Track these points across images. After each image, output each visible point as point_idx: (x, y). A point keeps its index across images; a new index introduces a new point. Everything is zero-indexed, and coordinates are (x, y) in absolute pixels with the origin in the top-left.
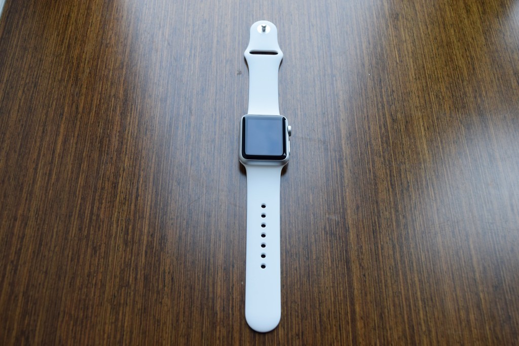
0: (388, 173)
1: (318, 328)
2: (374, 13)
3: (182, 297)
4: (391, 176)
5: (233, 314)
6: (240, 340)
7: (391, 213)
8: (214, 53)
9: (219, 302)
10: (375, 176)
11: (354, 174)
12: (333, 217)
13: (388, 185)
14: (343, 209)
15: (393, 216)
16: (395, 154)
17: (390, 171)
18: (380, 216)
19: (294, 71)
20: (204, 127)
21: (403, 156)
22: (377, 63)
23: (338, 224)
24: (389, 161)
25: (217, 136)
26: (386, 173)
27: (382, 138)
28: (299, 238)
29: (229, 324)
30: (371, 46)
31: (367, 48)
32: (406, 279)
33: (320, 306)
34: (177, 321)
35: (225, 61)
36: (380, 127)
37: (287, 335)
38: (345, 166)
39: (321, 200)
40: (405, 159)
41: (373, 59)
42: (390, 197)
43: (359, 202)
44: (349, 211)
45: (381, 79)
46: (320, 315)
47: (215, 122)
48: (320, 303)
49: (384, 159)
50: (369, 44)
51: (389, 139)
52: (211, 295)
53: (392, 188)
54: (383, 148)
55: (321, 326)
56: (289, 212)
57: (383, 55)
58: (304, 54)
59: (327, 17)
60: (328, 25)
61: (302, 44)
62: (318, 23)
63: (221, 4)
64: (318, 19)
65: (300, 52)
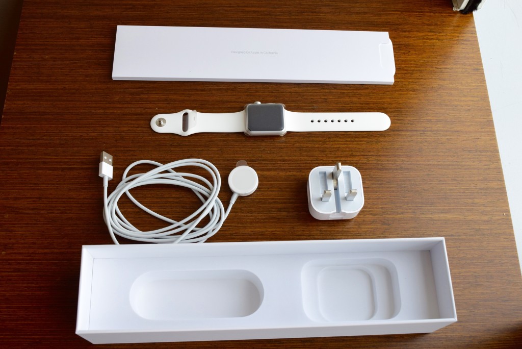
1: (126, 149)
5: (138, 104)
6: (122, 108)
9: (145, 96)
16: (250, 207)
19: (320, 143)
21: (248, 212)
25: (261, 94)
27: (263, 199)
29: (132, 102)
32: (154, 203)
33: (140, 150)
35: (326, 97)
36: (273, 199)
37: (124, 132)
40: (246, 213)
46: (134, 150)
47: (272, 93)
48: (142, 150)
51: (263, 204)
52: (150, 92)
54: (255, 199)
55: (128, 150)
58: (338, 150)
59: (378, 169)
60: (369, 169)
61: (347, 149)
62: (371, 162)
63: (381, 94)
64: (375, 162)
65: (339, 147)
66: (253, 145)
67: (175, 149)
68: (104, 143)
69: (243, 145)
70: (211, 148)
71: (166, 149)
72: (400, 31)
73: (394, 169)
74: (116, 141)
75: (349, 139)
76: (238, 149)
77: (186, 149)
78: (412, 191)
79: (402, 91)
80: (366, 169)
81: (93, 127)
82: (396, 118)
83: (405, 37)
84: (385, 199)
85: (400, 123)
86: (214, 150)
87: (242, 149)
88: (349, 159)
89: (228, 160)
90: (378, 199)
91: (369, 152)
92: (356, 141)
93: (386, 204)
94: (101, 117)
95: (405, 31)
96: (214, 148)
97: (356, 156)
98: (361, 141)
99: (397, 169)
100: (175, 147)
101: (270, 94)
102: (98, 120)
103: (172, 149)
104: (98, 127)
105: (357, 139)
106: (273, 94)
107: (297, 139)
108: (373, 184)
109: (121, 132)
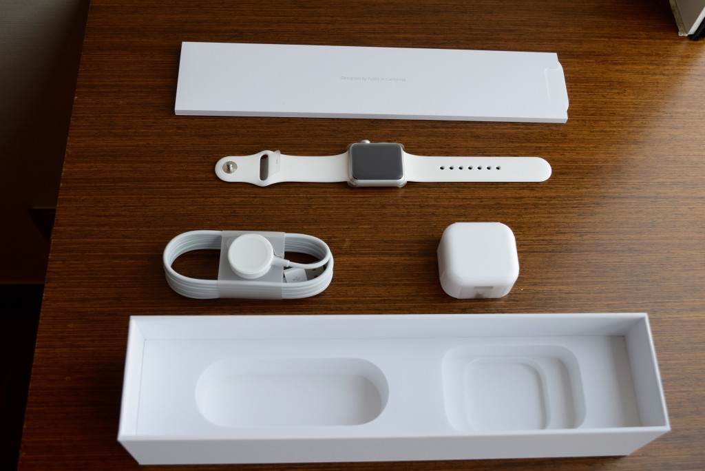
0: (398, 298)
2: (615, 302)
3: (268, 130)
4: (395, 300)
7: (352, 296)
8: (523, 144)
10: (393, 285)
11: (395, 266)
12: (347, 244)
13: (383, 297)
14: (355, 254)
15: (350, 299)
17: (401, 300)
18: (349, 286)
19: (514, 216)
20: (434, 139)
22: (539, 299)
23: (338, 248)
24: (413, 300)
26: (398, 297)
28: (323, 215)
30: (564, 295)
31: (559, 290)
34: (249, 127)
37: (235, 205)
38: (403, 258)
39: (363, 235)
41: (544, 295)
42: (370, 297)
43: (363, 269)
44: (353, 259)
45: (517, 301)
47: (441, 148)
49: (414, 296)
50: (566, 293)
53: (381, 300)
56: (349, 208)
57: (554, 307)
58: (539, 226)
59: (597, 251)
60: (586, 251)
61: (552, 225)
62: (587, 242)
63: (592, 149)
64: (592, 242)
65: (541, 222)
66: (420, 220)
67: (310, 227)
68: (209, 220)
69: (406, 220)
70: (361, 225)
71: (296, 227)
72: (610, 64)
73: (620, 251)
74: (225, 216)
75: (554, 211)
76: (399, 226)
77: (325, 227)
78: (647, 281)
79: (621, 144)
80: (580, 252)
81: (191, 198)
82: (616, 181)
83: (617, 71)
84: (611, 293)
85: (622, 188)
86: (365, 228)
87: (404, 226)
88: (555, 238)
89: (386, 242)
90: (599, 293)
91: (583, 227)
92: (563, 213)
93: (612, 300)
94: (201, 184)
95: (616, 64)
96: (365, 225)
97: (565, 233)
98: (569, 213)
99: (623, 251)
100: (310, 225)
101: (439, 149)
102: (198, 188)
103: (305, 227)
104: (198, 197)
105: (564, 210)
106: (443, 150)
107: (480, 211)
108: (592, 272)
109: (231, 205)
